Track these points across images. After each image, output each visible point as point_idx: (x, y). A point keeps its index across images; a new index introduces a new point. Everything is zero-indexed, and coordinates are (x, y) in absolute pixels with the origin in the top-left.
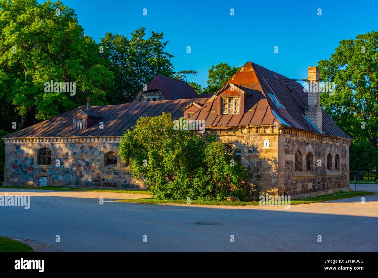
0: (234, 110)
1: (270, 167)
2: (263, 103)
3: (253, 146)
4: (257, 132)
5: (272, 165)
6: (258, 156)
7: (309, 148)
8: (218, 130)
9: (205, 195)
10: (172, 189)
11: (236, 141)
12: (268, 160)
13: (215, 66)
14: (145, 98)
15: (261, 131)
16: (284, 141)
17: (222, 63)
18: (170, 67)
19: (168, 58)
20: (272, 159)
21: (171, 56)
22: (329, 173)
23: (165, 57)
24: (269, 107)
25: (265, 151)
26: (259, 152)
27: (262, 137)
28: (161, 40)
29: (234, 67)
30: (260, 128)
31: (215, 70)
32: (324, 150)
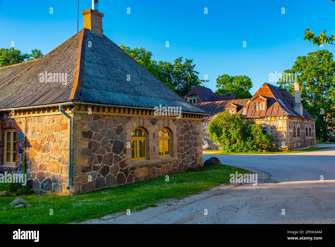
0: (261, 108)
1: (283, 135)
2: (276, 104)
3: (273, 126)
4: (275, 119)
5: (284, 134)
6: (276, 130)
7: (298, 125)
8: (254, 118)
9: (252, 150)
10: (235, 148)
11: (264, 123)
12: (282, 132)
13: (220, 76)
14: (188, 99)
15: (277, 118)
16: (288, 123)
17: (224, 75)
18: (197, 80)
19: (196, 74)
20: (284, 131)
21: (197, 73)
22: (307, 138)
23: (194, 74)
24: (280, 106)
25: (279, 127)
26: (276, 129)
27: (278, 121)
28: (191, 64)
29: (231, 76)
30: (276, 117)
31: (220, 79)
32: (304, 126)
